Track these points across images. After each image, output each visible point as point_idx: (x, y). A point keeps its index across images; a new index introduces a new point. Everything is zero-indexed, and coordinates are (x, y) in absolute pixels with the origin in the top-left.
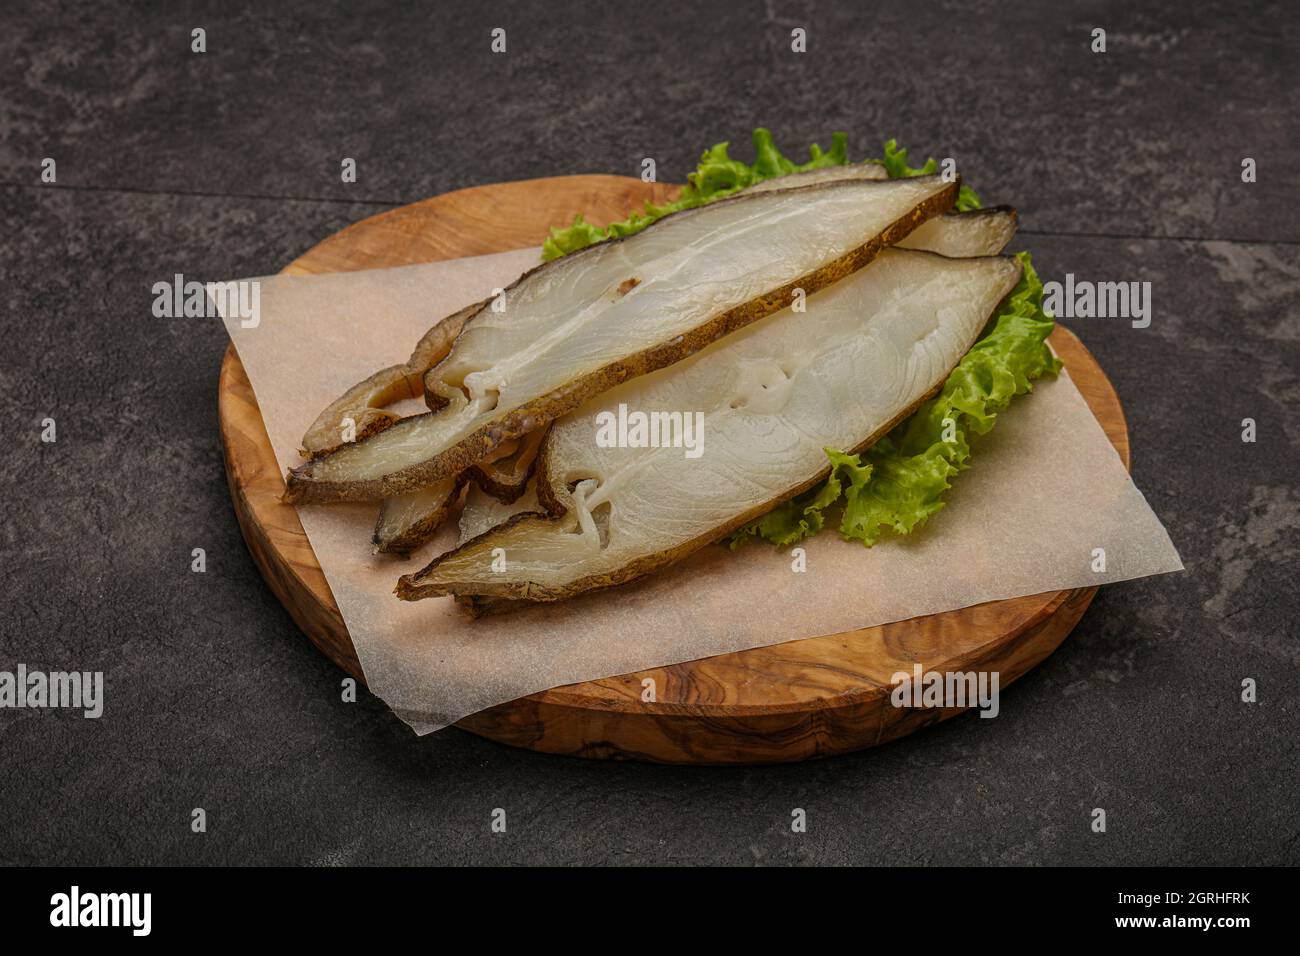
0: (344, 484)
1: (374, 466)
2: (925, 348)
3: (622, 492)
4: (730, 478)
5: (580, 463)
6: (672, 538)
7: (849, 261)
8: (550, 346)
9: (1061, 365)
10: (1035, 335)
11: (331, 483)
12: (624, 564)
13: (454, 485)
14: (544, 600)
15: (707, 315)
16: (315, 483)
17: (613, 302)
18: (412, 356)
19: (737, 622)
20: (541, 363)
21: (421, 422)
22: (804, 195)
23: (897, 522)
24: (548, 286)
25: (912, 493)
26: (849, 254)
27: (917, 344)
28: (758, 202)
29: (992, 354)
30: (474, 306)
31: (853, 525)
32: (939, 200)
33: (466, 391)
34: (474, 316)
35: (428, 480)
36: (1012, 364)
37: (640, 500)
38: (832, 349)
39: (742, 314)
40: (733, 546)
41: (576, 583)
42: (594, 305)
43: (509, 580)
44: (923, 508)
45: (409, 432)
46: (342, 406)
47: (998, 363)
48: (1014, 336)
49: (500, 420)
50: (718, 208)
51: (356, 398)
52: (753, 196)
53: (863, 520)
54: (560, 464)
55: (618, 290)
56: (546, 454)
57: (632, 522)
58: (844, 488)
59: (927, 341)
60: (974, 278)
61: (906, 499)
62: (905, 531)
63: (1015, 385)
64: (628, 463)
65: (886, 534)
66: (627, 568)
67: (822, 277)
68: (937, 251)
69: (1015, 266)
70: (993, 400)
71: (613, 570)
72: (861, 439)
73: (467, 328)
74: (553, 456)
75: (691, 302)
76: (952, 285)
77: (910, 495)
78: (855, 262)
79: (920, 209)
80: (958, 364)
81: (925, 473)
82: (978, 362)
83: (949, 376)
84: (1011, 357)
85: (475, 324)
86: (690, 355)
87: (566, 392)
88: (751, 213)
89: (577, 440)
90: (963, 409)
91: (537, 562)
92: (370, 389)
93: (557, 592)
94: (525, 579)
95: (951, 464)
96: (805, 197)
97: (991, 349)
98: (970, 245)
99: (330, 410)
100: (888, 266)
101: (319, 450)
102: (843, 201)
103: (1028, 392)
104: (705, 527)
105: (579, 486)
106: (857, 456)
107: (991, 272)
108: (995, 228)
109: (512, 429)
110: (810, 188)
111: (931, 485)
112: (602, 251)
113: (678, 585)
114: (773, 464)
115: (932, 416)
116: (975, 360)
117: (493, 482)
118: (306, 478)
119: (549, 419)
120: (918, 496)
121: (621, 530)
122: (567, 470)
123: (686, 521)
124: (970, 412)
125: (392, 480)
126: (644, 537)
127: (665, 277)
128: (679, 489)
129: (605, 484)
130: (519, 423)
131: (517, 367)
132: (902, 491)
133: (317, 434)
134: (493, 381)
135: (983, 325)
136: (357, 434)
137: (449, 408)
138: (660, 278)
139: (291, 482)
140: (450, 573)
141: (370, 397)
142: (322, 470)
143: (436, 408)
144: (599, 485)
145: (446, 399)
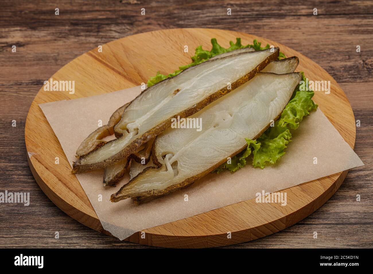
0: (91, 164)
1: (101, 158)
2: (274, 103)
3: (181, 157)
4: (215, 150)
5: (166, 149)
6: (199, 170)
7: (247, 77)
8: (153, 113)
9: (317, 106)
10: (309, 96)
11: (87, 165)
12: (184, 180)
13: (127, 161)
14: (159, 194)
15: (203, 97)
16: (82, 166)
17: (172, 97)
18: (109, 122)
19: (222, 197)
20: (151, 118)
21: (114, 142)
22: (230, 58)
23: (271, 160)
24: (150, 95)
25: (275, 150)
26: (247, 75)
27: (271, 102)
28: (215, 62)
29: (295, 104)
30: (127, 104)
31: (256, 162)
32: (273, 56)
33: (128, 131)
34: (128, 107)
35: (119, 160)
36: (302, 106)
37: (187, 159)
38: (244, 106)
39: (214, 96)
40: (218, 172)
41: (168, 188)
42: (166, 99)
43: (147, 190)
44: (279, 154)
45: (111, 145)
46: (88, 140)
47: (297, 106)
48: (302, 98)
49: (140, 137)
50: (202, 65)
51: (92, 137)
52: (213, 60)
53: (259, 161)
54: (159, 150)
55: (174, 93)
56: (155, 147)
57: (185, 166)
58: (252, 151)
59: (274, 102)
60: (287, 80)
61: (273, 152)
62: (273, 163)
63: (304, 113)
64: (182, 148)
65: (267, 164)
66: (185, 181)
67: (239, 82)
68: (274, 72)
69: (300, 75)
70: (297, 118)
71: (180, 182)
72: (256, 134)
73: (126, 111)
74: (157, 148)
75: (198, 94)
76: (280, 83)
77: (274, 151)
78: (249, 77)
79: (268, 59)
80: (285, 108)
81: (278, 143)
83: (282, 112)
84: (302, 104)
85: (128, 109)
86: (199, 111)
87: (160, 126)
88: (214, 65)
89: (165, 142)
90: (288, 122)
91: (155, 183)
92: (96, 134)
93: (163, 191)
94: (152, 189)
95: (286, 140)
96: (230, 59)
97: (295, 102)
98: (284, 70)
99: (84, 142)
100: (259, 79)
101: (82, 155)
102: (243, 59)
103: (308, 115)
104: (209, 166)
105: (167, 157)
106: (255, 140)
107: (292, 78)
108: (292, 64)
109: (144, 140)
110: (231, 56)
111: (280, 147)
112: (166, 82)
113: (202, 187)
114: (229, 144)
115: (278, 125)
116: (290, 106)
118: (78, 164)
119: (156, 135)
120: (276, 151)
121: (182, 169)
122: (162, 151)
123: (203, 165)
124: (290, 123)
125: (107, 161)
126: (190, 171)
127: (188, 88)
128: (200, 155)
129: (175, 155)
130: (146, 138)
131: (144, 120)
132: (271, 150)
133: (81, 150)
134: (136, 126)
135: (291, 95)
136: (94, 149)
137: (123, 137)
138: (186, 88)
139: (74, 166)
140: (127, 191)
141: (97, 136)
142: (84, 161)
143: (118, 137)
144: (173, 156)
145: (121, 134)
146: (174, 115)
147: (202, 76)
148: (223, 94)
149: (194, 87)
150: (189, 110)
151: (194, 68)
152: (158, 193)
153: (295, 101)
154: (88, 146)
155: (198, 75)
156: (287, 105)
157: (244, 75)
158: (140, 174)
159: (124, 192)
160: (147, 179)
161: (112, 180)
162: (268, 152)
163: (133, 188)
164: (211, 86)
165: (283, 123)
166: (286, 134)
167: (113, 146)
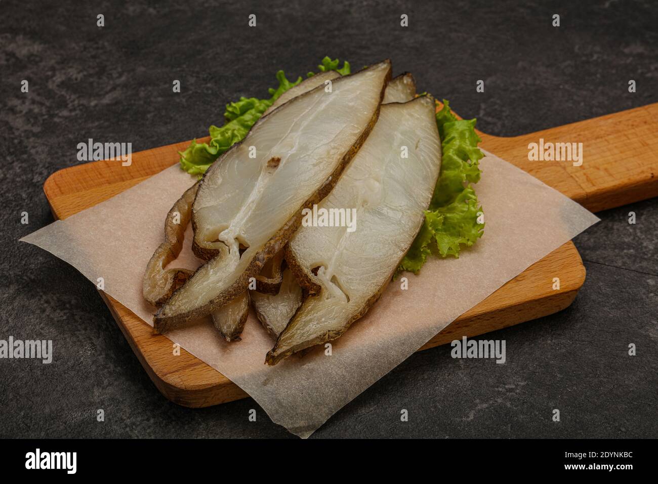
0: (189, 312)
3: (340, 268)
5: (313, 259)
7: (375, 116)
11: (181, 314)
12: (364, 304)
15: (334, 162)
16: (172, 317)
17: (272, 173)
18: (164, 236)
19: (429, 317)
21: (210, 266)
23: (468, 240)
24: (220, 177)
25: (464, 224)
26: (375, 112)
27: (418, 149)
29: (460, 142)
33: (223, 242)
35: (235, 295)
37: (350, 269)
39: (347, 157)
41: (348, 323)
42: (260, 178)
43: (319, 334)
44: (476, 228)
45: (207, 273)
46: (151, 273)
51: (154, 267)
54: (305, 264)
55: (268, 166)
56: (295, 260)
57: (352, 281)
60: (418, 109)
61: (462, 228)
64: (335, 251)
65: (463, 248)
66: (365, 306)
69: (430, 99)
71: (360, 310)
74: (299, 260)
75: (320, 159)
77: (463, 225)
80: (443, 153)
82: (455, 148)
83: (442, 160)
85: (197, 207)
87: (291, 224)
89: (304, 248)
91: (323, 319)
92: (158, 260)
93: (343, 330)
94: (326, 330)
97: (455, 141)
98: (403, 96)
99: (145, 278)
101: (158, 300)
104: (388, 272)
105: (320, 272)
107: (423, 105)
108: (407, 84)
109: (269, 252)
110: (318, 89)
116: (453, 148)
117: (268, 285)
118: (164, 316)
119: (286, 241)
120: (468, 223)
121: (352, 288)
122: (308, 265)
123: (377, 272)
124: (469, 173)
125: (216, 301)
126: (364, 287)
127: (294, 151)
128: (365, 257)
129: (329, 266)
130: (273, 248)
131: (244, 221)
132: (455, 224)
133: (150, 292)
134: (235, 233)
135: (437, 131)
136: (171, 285)
137: (221, 254)
138: (290, 153)
139: (157, 321)
140: (288, 342)
141: (161, 264)
142: (171, 309)
143: (208, 257)
144: (326, 268)
145: (215, 250)
146: (305, 201)
147: (302, 128)
148: (356, 150)
149: (303, 149)
150: (324, 188)
151: (267, 120)
152: (335, 335)
153: (453, 138)
154: (159, 283)
155: (290, 129)
156: (442, 148)
157: (372, 114)
158: (299, 309)
159: (284, 344)
160: (310, 316)
161: (236, 329)
162: (451, 229)
163: (296, 336)
164: (332, 141)
165: (465, 175)
166: (469, 192)
167: (211, 273)
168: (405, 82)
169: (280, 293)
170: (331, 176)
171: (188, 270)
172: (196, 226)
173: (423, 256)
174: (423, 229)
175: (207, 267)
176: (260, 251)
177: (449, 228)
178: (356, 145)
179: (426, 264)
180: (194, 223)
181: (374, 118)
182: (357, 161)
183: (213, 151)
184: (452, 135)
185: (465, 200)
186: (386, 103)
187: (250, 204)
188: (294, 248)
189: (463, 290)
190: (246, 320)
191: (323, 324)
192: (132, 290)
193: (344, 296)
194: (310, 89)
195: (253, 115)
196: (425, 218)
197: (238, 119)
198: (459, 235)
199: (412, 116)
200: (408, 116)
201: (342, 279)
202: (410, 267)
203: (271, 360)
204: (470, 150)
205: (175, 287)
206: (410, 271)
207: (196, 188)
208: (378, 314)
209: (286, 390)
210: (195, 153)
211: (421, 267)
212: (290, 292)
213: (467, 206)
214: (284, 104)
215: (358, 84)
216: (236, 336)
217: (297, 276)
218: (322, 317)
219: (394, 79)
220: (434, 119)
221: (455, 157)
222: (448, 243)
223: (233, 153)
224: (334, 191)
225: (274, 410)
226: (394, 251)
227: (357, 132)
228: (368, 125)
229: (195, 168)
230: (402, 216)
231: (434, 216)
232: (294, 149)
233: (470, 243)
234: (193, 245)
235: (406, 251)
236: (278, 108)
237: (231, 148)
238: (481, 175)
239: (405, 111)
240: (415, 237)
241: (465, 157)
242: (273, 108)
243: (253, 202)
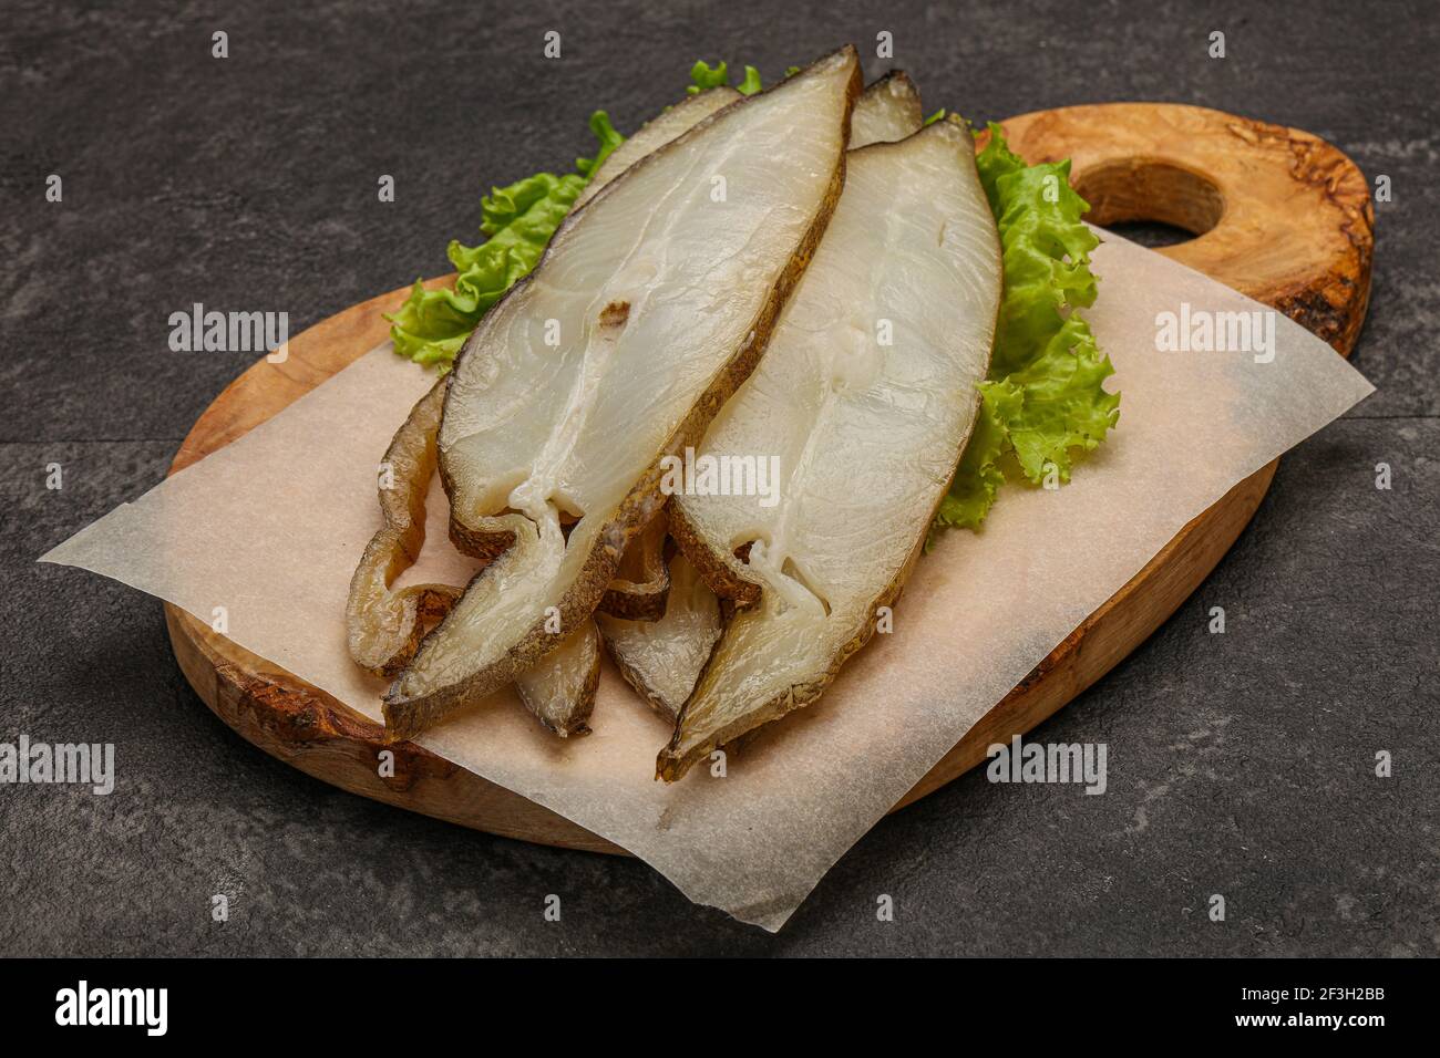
0: (463, 682)
2: (953, 244)
3: (798, 539)
4: (894, 470)
5: (734, 527)
11: (445, 689)
12: (865, 615)
14: (812, 700)
16: (426, 699)
17: (614, 340)
19: (1018, 626)
22: (700, 139)
23: (1086, 436)
24: (492, 363)
25: (1073, 400)
26: (835, 171)
29: (1040, 216)
32: (856, 81)
33: (520, 512)
37: (824, 539)
39: (785, 281)
41: (834, 663)
42: (587, 354)
43: (769, 696)
44: (1100, 406)
45: (494, 587)
46: (362, 601)
47: (1052, 223)
48: (1040, 190)
49: (614, 515)
50: (605, 198)
51: (366, 588)
54: (719, 539)
55: (601, 325)
56: (693, 533)
57: (832, 567)
59: (952, 239)
60: (934, 153)
61: (1068, 410)
65: (1078, 457)
66: (871, 619)
69: (958, 125)
71: (857, 629)
74: (703, 531)
75: (723, 292)
77: (1070, 404)
78: (841, 179)
80: (1003, 247)
82: (1031, 231)
83: (1004, 264)
84: (1061, 210)
91: (777, 662)
92: (373, 569)
93: (822, 683)
94: (785, 686)
97: (1029, 214)
98: (892, 124)
99: (351, 614)
104: (913, 536)
105: (754, 554)
107: (943, 141)
108: (898, 98)
109: (632, 522)
110: (693, 133)
111: (1093, 378)
112: (522, 298)
116: (1026, 231)
117: (639, 596)
118: (407, 699)
120: (1083, 399)
121: (833, 582)
122: (726, 540)
123: (887, 537)
124: (1071, 285)
125: (522, 649)
126: (861, 575)
127: (658, 282)
128: (854, 506)
129: (774, 538)
130: (641, 511)
131: (564, 457)
132: (1052, 405)
133: (366, 645)
134: (546, 488)
135: (984, 199)
136: (413, 625)
137: (520, 541)
138: (651, 287)
139: (392, 712)
140: (703, 722)
141: (382, 579)
142: (420, 680)
143: (490, 551)
144: (767, 544)
145: (505, 533)
146: (700, 394)
147: (669, 227)
148: (802, 264)
149: (679, 276)
150: (739, 359)
151: (584, 218)
152: (810, 695)
153: (1023, 208)
154: (384, 624)
155: (643, 230)
156: (1000, 235)
157: (829, 176)
158: (716, 646)
159: (694, 729)
160: (747, 657)
161: (577, 708)
162: (1044, 417)
163: (718, 707)
164: (744, 249)
165: (1061, 291)
166: (1076, 329)
167: (502, 587)
168: (894, 93)
169: (667, 614)
170: (753, 329)
171: (447, 587)
172: (453, 483)
173: (989, 488)
174: (981, 424)
175: (492, 575)
176: (611, 521)
177: (1041, 415)
178: (801, 253)
179: (997, 505)
180: (446, 478)
181: (835, 185)
182: (807, 288)
183: (466, 305)
184: (1019, 203)
185: (1068, 348)
186: (857, 146)
187: (570, 419)
188: (689, 507)
189: (1088, 555)
190: (596, 685)
191: (777, 673)
192: (321, 645)
193: (818, 604)
194: (673, 136)
195: (547, 211)
196: (981, 399)
197: (515, 224)
198: (1064, 427)
199: (920, 169)
200: (910, 172)
201: (806, 564)
202: (960, 517)
203: (669, 771)
204: (1066, 233)
205: (422, 629)
206: (962, 527)
207: (440, 395)
208: (902, 634)
209: (712, 827)
210: (424, 312)
211: (986, 514)
212: (691, 610)
213: (1075, 361)
214: (619, 177)
215: (786, 111)
216: (580, 724)
217: (703, 570)
218: (772, 656)
219: (867, 90)
220: (974, 171)
221: (1034, 253)
222: (1042, 450)
223: (515, 302)
224: (765, 364)
225: (690, 876)
226: (919, 485)
227: (799, 222)
228: (824, 203)
229: (429, 349)
230: (928, 403)
231: (1001, 392)
232: (656, 279)
233: (1091, 443)
234: (452, 527)
235: (947, 481)
236: (606, 187)
237: (510, 292)
238: (1100, 286)
239: (902, 162)
240: (963, 448)
241: (1056, 249)
242: (595, 189)
243: (578, 411)
